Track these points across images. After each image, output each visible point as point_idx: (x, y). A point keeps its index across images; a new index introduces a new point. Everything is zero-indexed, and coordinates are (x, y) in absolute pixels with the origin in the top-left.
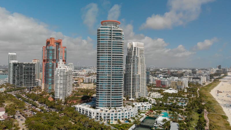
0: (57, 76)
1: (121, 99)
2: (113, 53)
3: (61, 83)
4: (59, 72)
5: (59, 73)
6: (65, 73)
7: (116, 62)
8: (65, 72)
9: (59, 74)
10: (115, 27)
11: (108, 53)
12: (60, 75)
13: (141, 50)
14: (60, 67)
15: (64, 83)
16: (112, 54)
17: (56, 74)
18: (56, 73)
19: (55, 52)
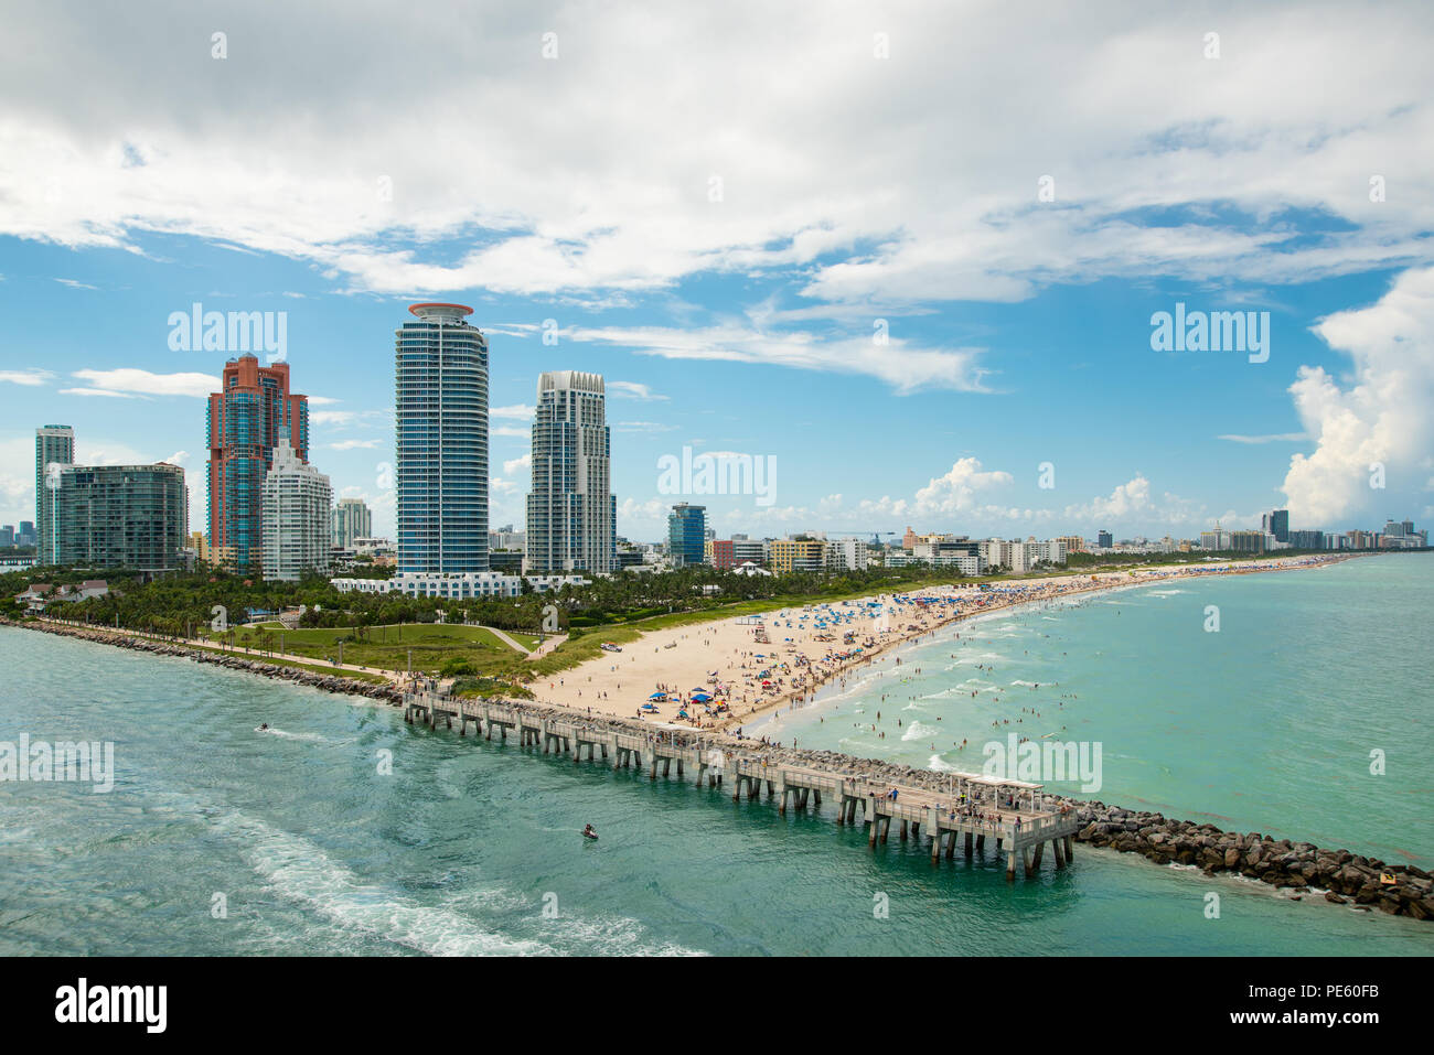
0: (271, 501)
1: (482, 555)
2: (444, 406)
3: (284, 523)
4: (278, 484)
5: (278, 489)
6: (300, 489)
7: (454, 435)
8: (299, 484)
9: (278, 494)
10: (451, 324)
11: (430, 406)
12: (281, 496)
13: (589, 401)
14: (282, 468)
15: (295, 526)
16: (441, 410)
17: (267, 493)
18: (267, 489)
19: (261, 418)
